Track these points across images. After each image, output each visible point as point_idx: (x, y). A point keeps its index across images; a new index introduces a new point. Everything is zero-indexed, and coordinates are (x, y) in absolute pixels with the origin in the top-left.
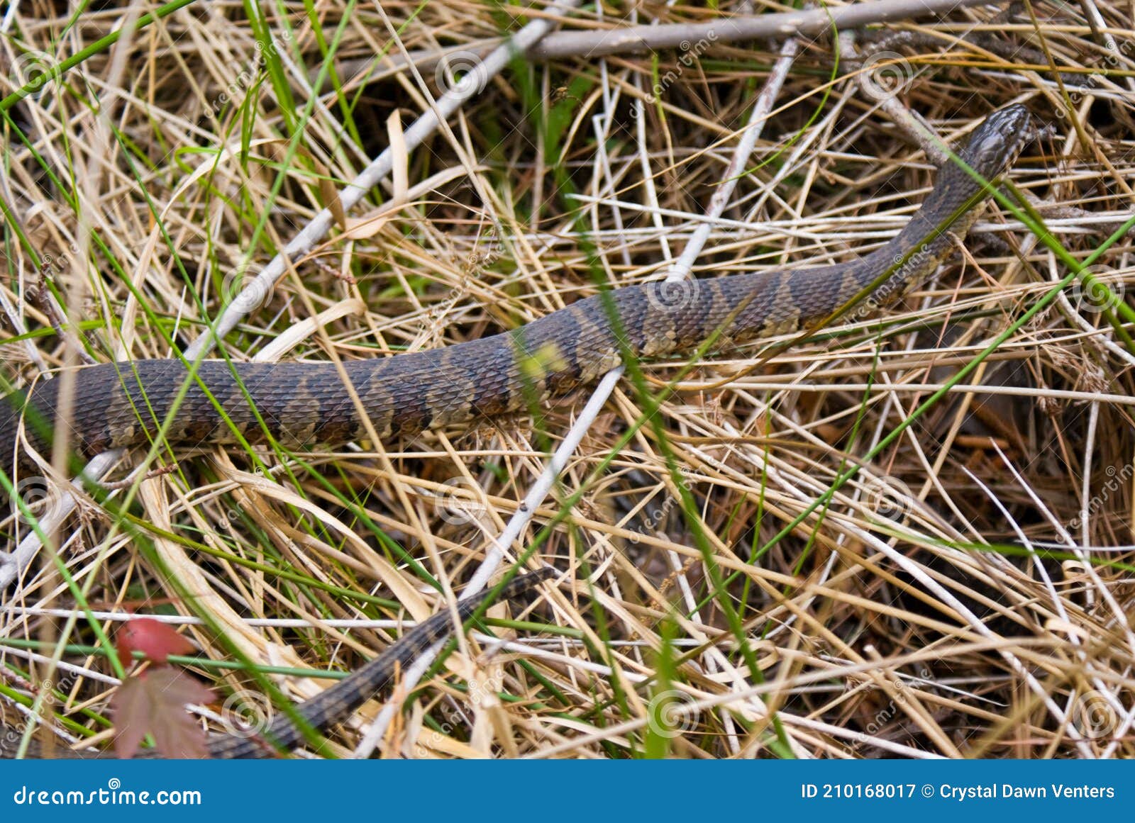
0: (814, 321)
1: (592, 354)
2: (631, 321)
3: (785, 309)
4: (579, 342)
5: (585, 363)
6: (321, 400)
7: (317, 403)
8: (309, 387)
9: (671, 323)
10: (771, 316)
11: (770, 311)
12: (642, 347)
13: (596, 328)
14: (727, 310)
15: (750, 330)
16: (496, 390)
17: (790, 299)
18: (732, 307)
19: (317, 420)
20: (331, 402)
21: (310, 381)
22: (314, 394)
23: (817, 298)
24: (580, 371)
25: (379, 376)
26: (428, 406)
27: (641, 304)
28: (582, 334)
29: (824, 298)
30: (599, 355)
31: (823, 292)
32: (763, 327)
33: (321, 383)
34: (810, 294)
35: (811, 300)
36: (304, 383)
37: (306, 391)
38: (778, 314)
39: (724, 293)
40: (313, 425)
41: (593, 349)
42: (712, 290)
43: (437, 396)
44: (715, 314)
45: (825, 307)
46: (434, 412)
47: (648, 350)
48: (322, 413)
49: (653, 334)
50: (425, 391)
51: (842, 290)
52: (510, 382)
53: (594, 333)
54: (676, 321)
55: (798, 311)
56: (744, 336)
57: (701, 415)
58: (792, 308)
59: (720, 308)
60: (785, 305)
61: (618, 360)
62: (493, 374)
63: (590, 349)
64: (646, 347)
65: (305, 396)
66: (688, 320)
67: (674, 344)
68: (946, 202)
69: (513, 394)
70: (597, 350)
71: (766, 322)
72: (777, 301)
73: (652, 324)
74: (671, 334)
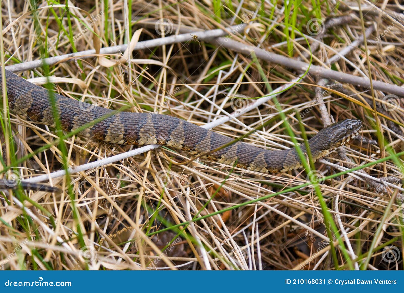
0: (241, 165)
1: (146, 134)
2: (168, 129)
3: (231, 154)
4: (143, 127)
5: (142, 136)
6: (34, 100)
7: (32, 100)
8: (32, 93)
9: (184, 138)
10: (225, 155)
11: (225, 153)
12: (167, 141)
13: (152, 125)
14: (209, 144)
15: (215, 156)
16: (103, 129)
17: (236, 152)
18: (211, 144)
19: (30, 107)
20: (37, 102)
21: (34, 91)
22: (33, 96)
23: (246, 156)
24: (139, 139)
25: (60, 102)
26: (73, 122)
27: (175, 125)
28: (146, 124)
29: (248, 158)
30: (149, 136)
31: (249, 155)
32: (220, 158)
33: (38, 94)
34: (244, 154)
35: (243, 156)
36: (31, 91)
37: (30, 94)
38: (228, 155)
39: (211, 137)
40: (27, 109)
41: (148, 132)
42: (207, 134)
43: (78, 120)
44: (203, 143)
45: (247, 161)
46: (75, 126)
47: (169, 144)
48: (32, 105)
49: (174, 138)
50: (74, 115)
51: (257, 158)
52: (110, 128)
53: (150, 126)
54: (186, 138)
55: (236, 158)
56: (212, 157)
57: (178, 178)
58: (234, 155)
59: (206, 142)
60: (232, 153)
61: (155, 142)
62: (104, 122)
63: (147, 131)
64: (169, 142)
65: (29, 96)
66: (191, 140)
67: (181, 146)
68: (314, 144)
69: (109, 134)
70: (149, 133)
71: (222, 156)
72: (230, 150)
73: (176, 134)
74: (182, 142)
